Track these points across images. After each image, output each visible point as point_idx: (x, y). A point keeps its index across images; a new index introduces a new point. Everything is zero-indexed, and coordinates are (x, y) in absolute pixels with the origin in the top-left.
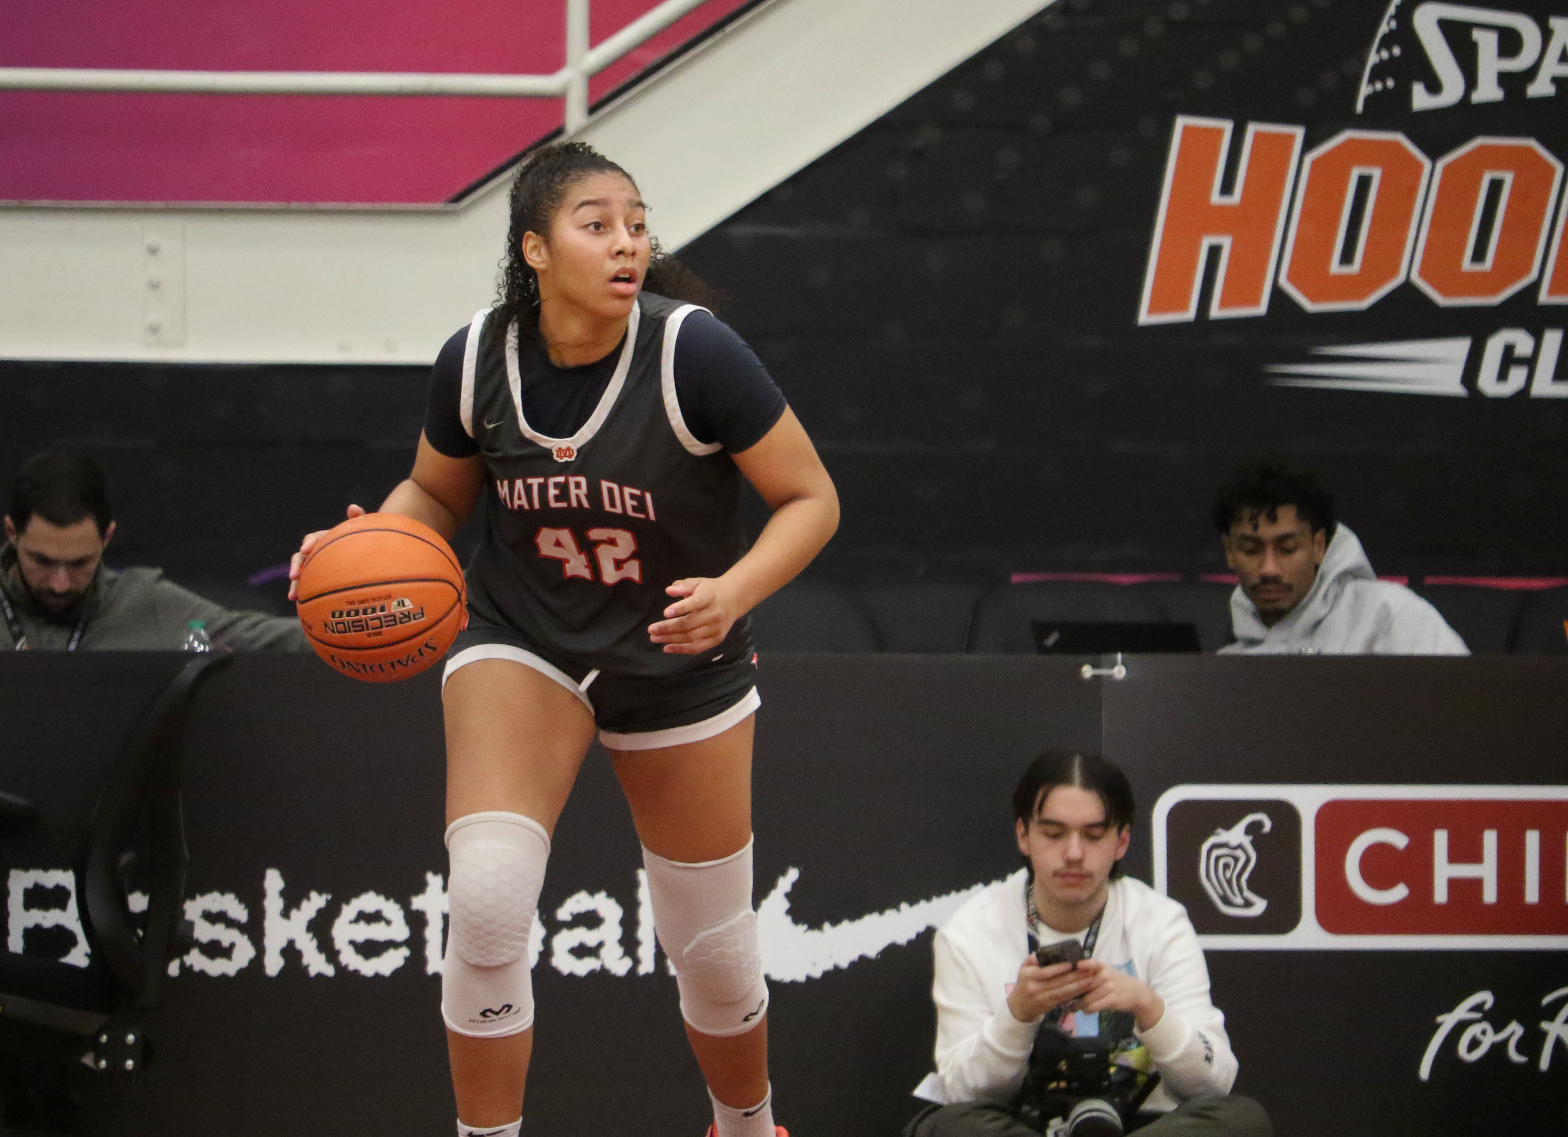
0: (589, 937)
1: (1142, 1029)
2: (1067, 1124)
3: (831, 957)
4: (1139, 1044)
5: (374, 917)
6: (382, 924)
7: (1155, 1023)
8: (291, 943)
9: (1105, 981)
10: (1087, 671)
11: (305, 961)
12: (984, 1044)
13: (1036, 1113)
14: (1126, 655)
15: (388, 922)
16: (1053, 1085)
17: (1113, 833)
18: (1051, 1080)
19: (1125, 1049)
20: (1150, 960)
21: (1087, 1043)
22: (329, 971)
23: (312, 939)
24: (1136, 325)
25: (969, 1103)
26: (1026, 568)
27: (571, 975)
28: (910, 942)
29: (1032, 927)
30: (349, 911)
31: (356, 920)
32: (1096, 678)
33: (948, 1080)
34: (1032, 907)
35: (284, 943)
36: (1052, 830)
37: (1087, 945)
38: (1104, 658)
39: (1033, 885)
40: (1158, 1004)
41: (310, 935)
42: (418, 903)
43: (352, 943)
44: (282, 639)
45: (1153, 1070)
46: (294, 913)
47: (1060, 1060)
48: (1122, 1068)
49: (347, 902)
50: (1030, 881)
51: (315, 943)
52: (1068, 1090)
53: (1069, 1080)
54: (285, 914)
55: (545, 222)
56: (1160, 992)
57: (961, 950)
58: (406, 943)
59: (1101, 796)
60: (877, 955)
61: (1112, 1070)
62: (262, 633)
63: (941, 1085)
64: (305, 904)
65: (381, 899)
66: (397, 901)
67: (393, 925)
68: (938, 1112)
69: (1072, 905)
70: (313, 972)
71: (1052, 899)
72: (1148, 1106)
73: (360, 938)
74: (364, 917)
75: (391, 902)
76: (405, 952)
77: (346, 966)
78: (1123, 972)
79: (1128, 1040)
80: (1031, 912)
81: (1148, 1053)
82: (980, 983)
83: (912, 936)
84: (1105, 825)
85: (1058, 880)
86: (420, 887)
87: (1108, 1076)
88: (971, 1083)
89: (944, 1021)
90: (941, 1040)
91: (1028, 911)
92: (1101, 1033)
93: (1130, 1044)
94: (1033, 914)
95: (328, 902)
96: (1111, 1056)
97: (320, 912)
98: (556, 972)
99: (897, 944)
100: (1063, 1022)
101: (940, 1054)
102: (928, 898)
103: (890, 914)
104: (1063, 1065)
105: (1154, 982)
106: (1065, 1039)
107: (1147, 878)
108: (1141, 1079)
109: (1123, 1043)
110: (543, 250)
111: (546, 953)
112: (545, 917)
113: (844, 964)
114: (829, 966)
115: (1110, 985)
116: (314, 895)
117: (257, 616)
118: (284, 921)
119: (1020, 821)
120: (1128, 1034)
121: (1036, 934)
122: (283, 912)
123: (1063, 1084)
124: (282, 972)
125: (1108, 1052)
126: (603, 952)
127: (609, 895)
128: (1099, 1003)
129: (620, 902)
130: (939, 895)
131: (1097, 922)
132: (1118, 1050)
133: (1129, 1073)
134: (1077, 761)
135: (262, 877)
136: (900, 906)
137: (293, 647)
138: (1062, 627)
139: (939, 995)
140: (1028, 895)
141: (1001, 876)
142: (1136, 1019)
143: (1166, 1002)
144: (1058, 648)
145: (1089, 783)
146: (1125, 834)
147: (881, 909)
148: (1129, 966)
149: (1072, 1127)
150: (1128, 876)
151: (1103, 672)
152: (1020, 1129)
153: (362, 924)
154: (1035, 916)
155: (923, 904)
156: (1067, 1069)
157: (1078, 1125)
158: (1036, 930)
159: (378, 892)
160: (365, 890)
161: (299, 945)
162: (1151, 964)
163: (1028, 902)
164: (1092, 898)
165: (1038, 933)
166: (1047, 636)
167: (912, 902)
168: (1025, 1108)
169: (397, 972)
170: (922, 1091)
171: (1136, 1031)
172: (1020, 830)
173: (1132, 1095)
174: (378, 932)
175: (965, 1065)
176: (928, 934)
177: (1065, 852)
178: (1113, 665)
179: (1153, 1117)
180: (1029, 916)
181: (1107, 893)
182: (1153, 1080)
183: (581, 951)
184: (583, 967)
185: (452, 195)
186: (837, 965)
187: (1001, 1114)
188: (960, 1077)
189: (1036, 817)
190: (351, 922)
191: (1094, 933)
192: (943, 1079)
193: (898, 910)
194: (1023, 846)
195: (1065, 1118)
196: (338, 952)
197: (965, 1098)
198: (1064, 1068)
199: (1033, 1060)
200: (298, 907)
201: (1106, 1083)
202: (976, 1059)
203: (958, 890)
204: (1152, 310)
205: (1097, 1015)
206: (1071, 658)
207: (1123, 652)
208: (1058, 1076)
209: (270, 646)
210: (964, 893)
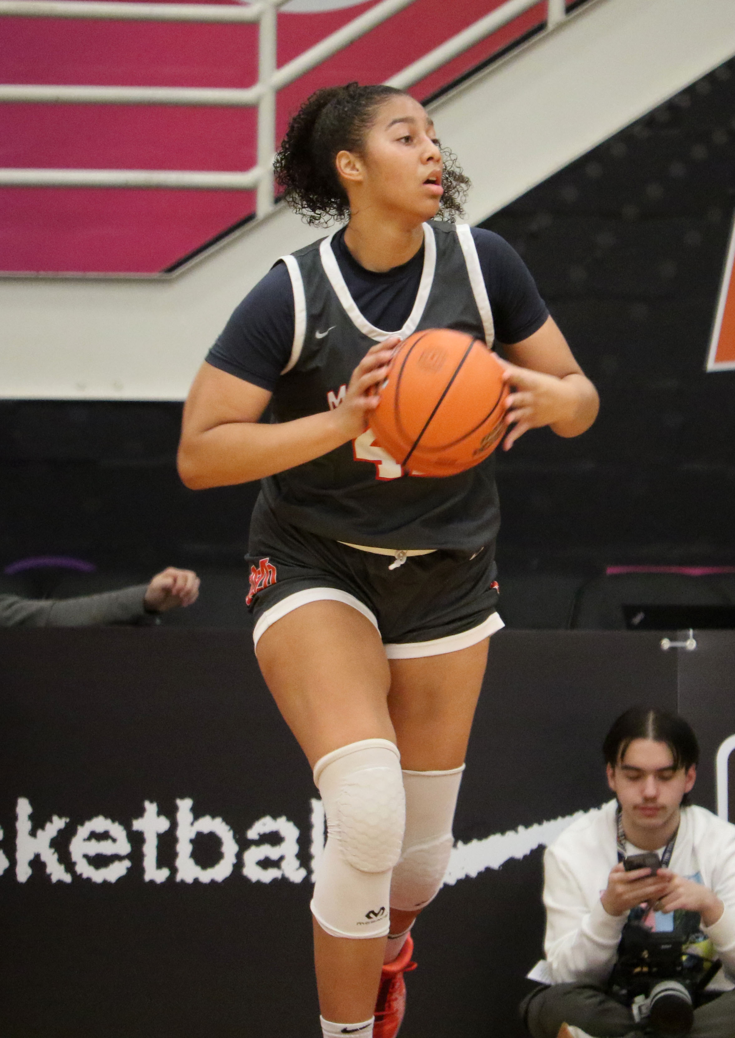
0: (272, 852)
1: (707, 925)
2: (649, 1001)
3: (463, 868)
4: (705, 938)
5: (104, 836)
6: (110, 842)
7: (717, 920)
8: (37, 856)
9: (677, 887)
10: (666, 644)
11: (48, 871)
12: (583, 934)
13: (624, 992)
14: (696, 632)
15: (114, 840)
16: (638, 970)
17: (681, 773)
18: (636, 966)
19: (693, 942)
20: (714, 871)
21: (663, 936)
22: (67, 878)
23: (54, 853)
24: (705, 371)
25: (570, 984)
26: (617, 562)
27: (259, 883)
28: (525, 857)
29: (621, 846)
30: (83, 831)
31: (89, 839)
32: (673, 649)
33: (555, 966)
34: (621, 831)
35: (31, 857)
36: (633, 774)
37: (664, 860)
38: (680, 633)
39: (621, 814)
40: (719, 906)
41: (53, 850)
42: (137, 825)
43: (86, 856)
44: (31, 617)
45: (715, 958)
46: (40, 833)
47: (643, 951)
48: (692, 957)
49: (82, 824)
50: (619, 809)
51: (56, 856)
52: (650, 973)
53: (650, 966)
54: (33, 833)
55: (360, 140)
56: (721, 897)
57: (565, 864)
58: (128, 857)
59: (669, 746)
60: (500, 867)
61: (684, 958)
62: (16, 612)
63: (549, 970)
64: (48, 826)
65: (109, 822)
66: (121, 823)
67: (118, 843)
68: (548, 991)
69: (652, 830)
70: (54, 879)
71: (634, 825)
72: (712, 986)
73: (92, 853)
74: (95, 836)
75: (117, 824)
76: (127, 864)
77: (81, 875)
78: (692, 880)
79: (696, 935)
80: (620, 835)
81: (712, 944)
82: (580, 889)
83: (527, 852)
84: (674, 768)
85: (638, 812)
86: (140, 812)
87: (681, 963)
88: (572, 967)
89: (552, 919)
90: (549, 934)
91: (618, 833)
92: (675, 928)
93: (697, 937)
94: (622, 836)
95: (67, 824)
96: (684, 947)
97: (60, 832)
98: (246, 880)
99: (515, 858)
100: (645, 920)
101: (549, 945)
102: (540, 823)
103: (510, 834)
104: (645, 954)
105: (718, 888)
106: (647, 934)
107: (712, 807)
108: (707, 965)
109: (692, 937)
110: (358, 165)
111: (239, 865)
112: (237, 837)
113: (473, 874)
114: (462, 876)
115: (681, 890)
116: (55, 818)
117: (12, 599)
118: (31, 839)
119: (609, 765)
120: (696, 930)
121: (624, 852)
122: (31, 832)
123: (645, 969)
124: (31, 878)
125: (680, 944)
126: (284, 864)
127: (289, 819)
128: (672, 905)
129: (298, 824)
130: (548, 819)
131: (672, 843)
132: (688, 943)
133: (697, 960)
134: (651, 717)
135: (15, 804)
136: (518, 828)
137: (41, 623)
138: (646, 609)
139: (548, 899)
140: (618, 820)
141: (597, 804)
142: (702, 917)
143: (725, 905)
144: (643, 625)
145: (660, 736)
146: (692, 772)
147: (503, 831)
148: (697, 876)
149: (653, 1002)
150: (695, 804)
151: (678, 644)
152: (612, 1004)
153: (93, 842)
154: (623, 837)
155: (535, 827)
156: (648, 957)
157: (656, 1001)
158: (624, 848)
159: (106, 817)
160: (96, 815)
161: (43, 858)
162: (715, 874)
163: (618, 826)
164: (665, 824)
165: (625, 850)
166: (635, 615)
167: (527, 825)
168: (616, 988)
169: (121, 880)
170: (535, 974)
171: (702, 926)
172: (609, 772)
173: (699, 978)
174: (106, 848)
175: (568, 952)
176: (539, 852)
177: (642, 791)
178: (686, 638)
179: (717, 994)
180: (618, 837)
181: (680, 817)
182: (717, 966)
183: (266, 863)
184: (268, 876)
185: (168, 264)
186: (468, 875)
187: (596, 993)
188: (564, 961)
189: (619, 764)
190: (85, 840)
191: (669, 851)
192: (550, 966)
193: (516, 831)
194: (611, 784)
195: (647, 997)
196: (74, 864)
197: (569, 979)
198: (646, 956)
199: (622, 948)
200: (43, 828)
201: (679, 969)
202: (578, 947)
203: (563, 815)
204: (719, 358)
205: (672, 914)
206: (654, 633)
207: (694, 628)
208: (641, 962)
209: (23, 622)
210: (568, 819)
